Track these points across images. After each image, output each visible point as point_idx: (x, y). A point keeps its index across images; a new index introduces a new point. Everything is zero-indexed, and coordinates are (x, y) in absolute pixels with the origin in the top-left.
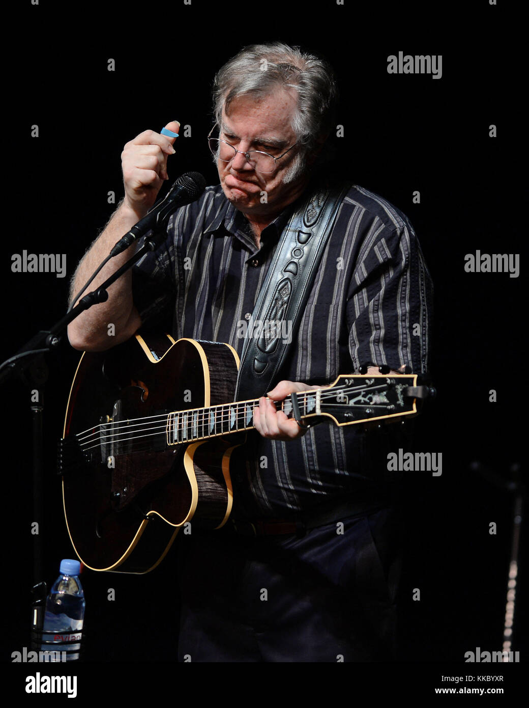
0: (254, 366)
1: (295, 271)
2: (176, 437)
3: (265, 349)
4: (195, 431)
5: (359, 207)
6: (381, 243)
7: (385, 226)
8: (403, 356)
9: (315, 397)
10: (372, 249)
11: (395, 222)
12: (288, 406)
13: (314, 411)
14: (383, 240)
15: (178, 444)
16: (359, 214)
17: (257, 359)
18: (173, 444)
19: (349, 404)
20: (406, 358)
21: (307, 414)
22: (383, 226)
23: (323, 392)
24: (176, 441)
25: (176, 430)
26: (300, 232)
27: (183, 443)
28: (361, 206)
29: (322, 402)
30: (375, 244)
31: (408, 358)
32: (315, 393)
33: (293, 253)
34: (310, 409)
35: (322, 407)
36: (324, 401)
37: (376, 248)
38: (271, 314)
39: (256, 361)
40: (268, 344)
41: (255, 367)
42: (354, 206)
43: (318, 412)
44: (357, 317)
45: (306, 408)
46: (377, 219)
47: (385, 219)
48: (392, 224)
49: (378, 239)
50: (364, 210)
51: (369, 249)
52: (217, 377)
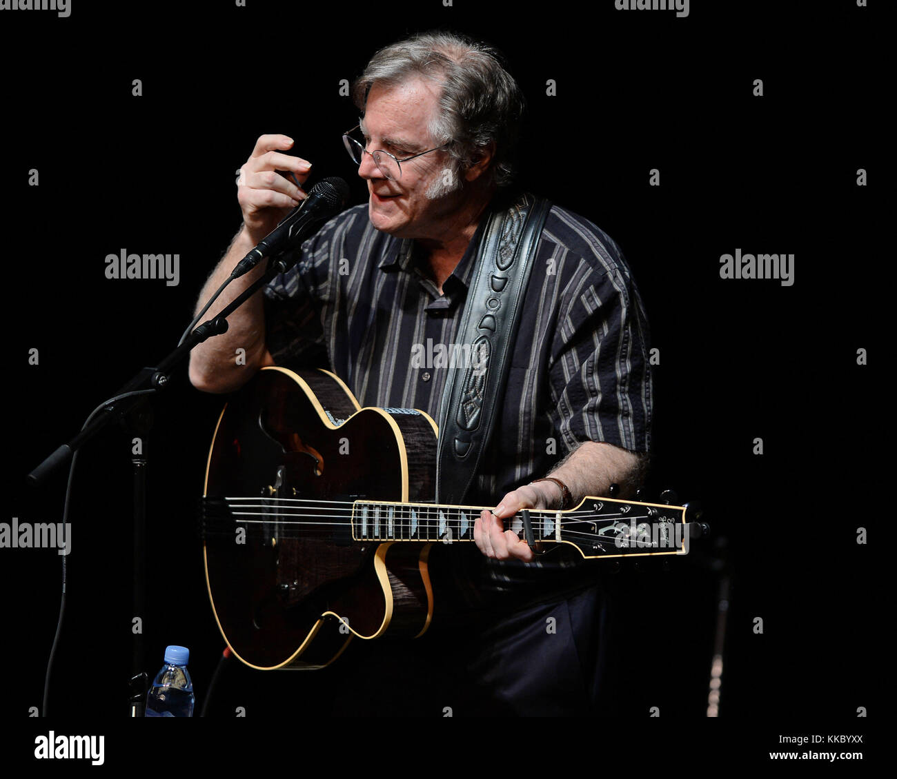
0: (455, 448)
1: (492, 327)
2: (364, 532)
3: (466, 425)
4: (390, 529)
5: (561, 247)
6: (590, 291)
7: (592, 270)
8: (624, 426)
9: (554, 521)
10: (578, 298)
11: (605, 264)
12: (518, 525)
13: (553, 536)
14: (592, 288)
15: (368, 541)
16: (561, 256)
17: (457, 439)
18: (360, 540)
19: (597, 533)
20: (627, 429)
21: (543, 538)
22: (590, 270)
23: (564, 515)
24: (365, 537)
25: (364, 525)
26: (493, 276)
27: (374, 542)
28: (563, 245)
29: (563, 527)
30: (581, 293)
31: (629, 429)
32: (554, 515)
33: (488, 304)
34: (547, 533)
35: (562, 533)
36: (564, 527)
37: (583, 298)
38: (469, 382)
39: (456, 441)
40: (469, 420)
41: (457, 448)
42: (555, 245)
43: (558, 539)
44: (567, 383)
45: (542, 531)
46: (583, 261)
47: (593, 261)
48: (601, 266)
49: (586, 286)
50: (566, 250)
51: (574, 298)
52: (416, 462)
